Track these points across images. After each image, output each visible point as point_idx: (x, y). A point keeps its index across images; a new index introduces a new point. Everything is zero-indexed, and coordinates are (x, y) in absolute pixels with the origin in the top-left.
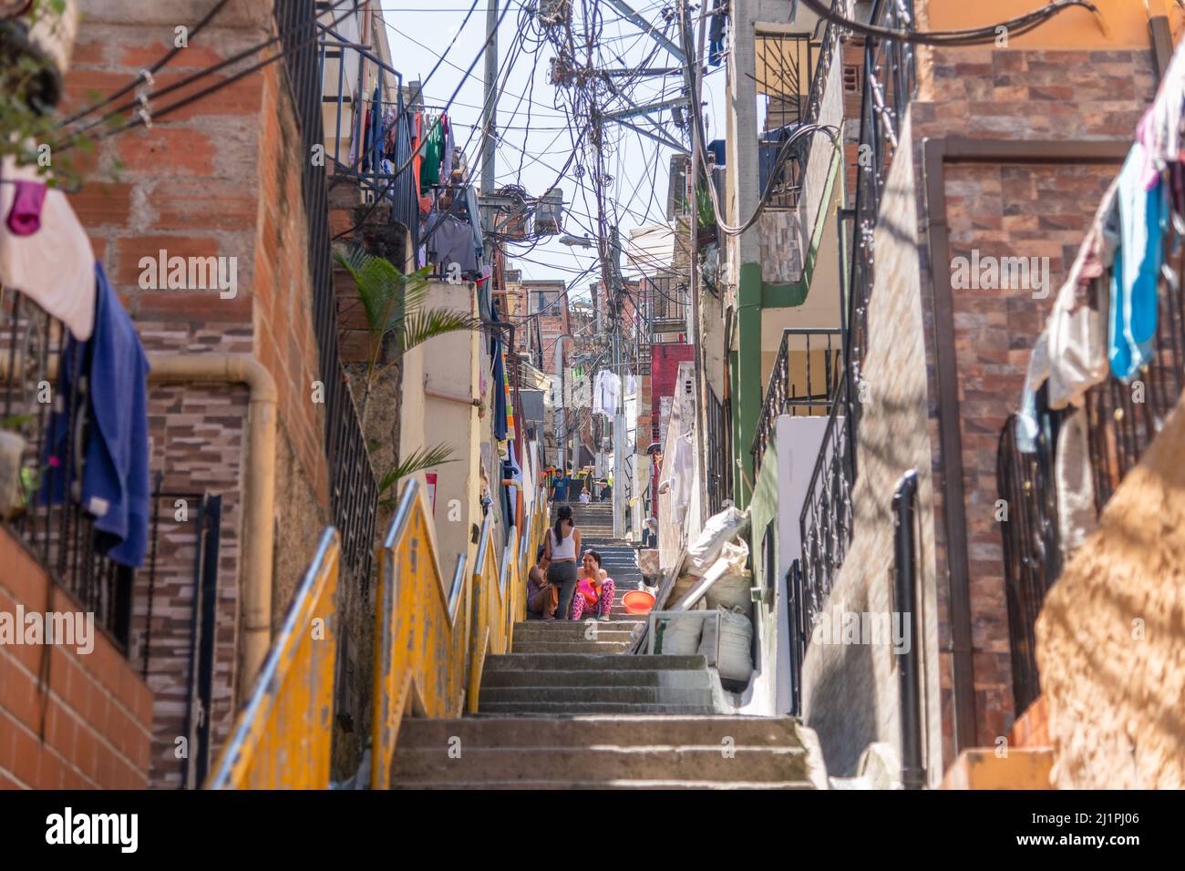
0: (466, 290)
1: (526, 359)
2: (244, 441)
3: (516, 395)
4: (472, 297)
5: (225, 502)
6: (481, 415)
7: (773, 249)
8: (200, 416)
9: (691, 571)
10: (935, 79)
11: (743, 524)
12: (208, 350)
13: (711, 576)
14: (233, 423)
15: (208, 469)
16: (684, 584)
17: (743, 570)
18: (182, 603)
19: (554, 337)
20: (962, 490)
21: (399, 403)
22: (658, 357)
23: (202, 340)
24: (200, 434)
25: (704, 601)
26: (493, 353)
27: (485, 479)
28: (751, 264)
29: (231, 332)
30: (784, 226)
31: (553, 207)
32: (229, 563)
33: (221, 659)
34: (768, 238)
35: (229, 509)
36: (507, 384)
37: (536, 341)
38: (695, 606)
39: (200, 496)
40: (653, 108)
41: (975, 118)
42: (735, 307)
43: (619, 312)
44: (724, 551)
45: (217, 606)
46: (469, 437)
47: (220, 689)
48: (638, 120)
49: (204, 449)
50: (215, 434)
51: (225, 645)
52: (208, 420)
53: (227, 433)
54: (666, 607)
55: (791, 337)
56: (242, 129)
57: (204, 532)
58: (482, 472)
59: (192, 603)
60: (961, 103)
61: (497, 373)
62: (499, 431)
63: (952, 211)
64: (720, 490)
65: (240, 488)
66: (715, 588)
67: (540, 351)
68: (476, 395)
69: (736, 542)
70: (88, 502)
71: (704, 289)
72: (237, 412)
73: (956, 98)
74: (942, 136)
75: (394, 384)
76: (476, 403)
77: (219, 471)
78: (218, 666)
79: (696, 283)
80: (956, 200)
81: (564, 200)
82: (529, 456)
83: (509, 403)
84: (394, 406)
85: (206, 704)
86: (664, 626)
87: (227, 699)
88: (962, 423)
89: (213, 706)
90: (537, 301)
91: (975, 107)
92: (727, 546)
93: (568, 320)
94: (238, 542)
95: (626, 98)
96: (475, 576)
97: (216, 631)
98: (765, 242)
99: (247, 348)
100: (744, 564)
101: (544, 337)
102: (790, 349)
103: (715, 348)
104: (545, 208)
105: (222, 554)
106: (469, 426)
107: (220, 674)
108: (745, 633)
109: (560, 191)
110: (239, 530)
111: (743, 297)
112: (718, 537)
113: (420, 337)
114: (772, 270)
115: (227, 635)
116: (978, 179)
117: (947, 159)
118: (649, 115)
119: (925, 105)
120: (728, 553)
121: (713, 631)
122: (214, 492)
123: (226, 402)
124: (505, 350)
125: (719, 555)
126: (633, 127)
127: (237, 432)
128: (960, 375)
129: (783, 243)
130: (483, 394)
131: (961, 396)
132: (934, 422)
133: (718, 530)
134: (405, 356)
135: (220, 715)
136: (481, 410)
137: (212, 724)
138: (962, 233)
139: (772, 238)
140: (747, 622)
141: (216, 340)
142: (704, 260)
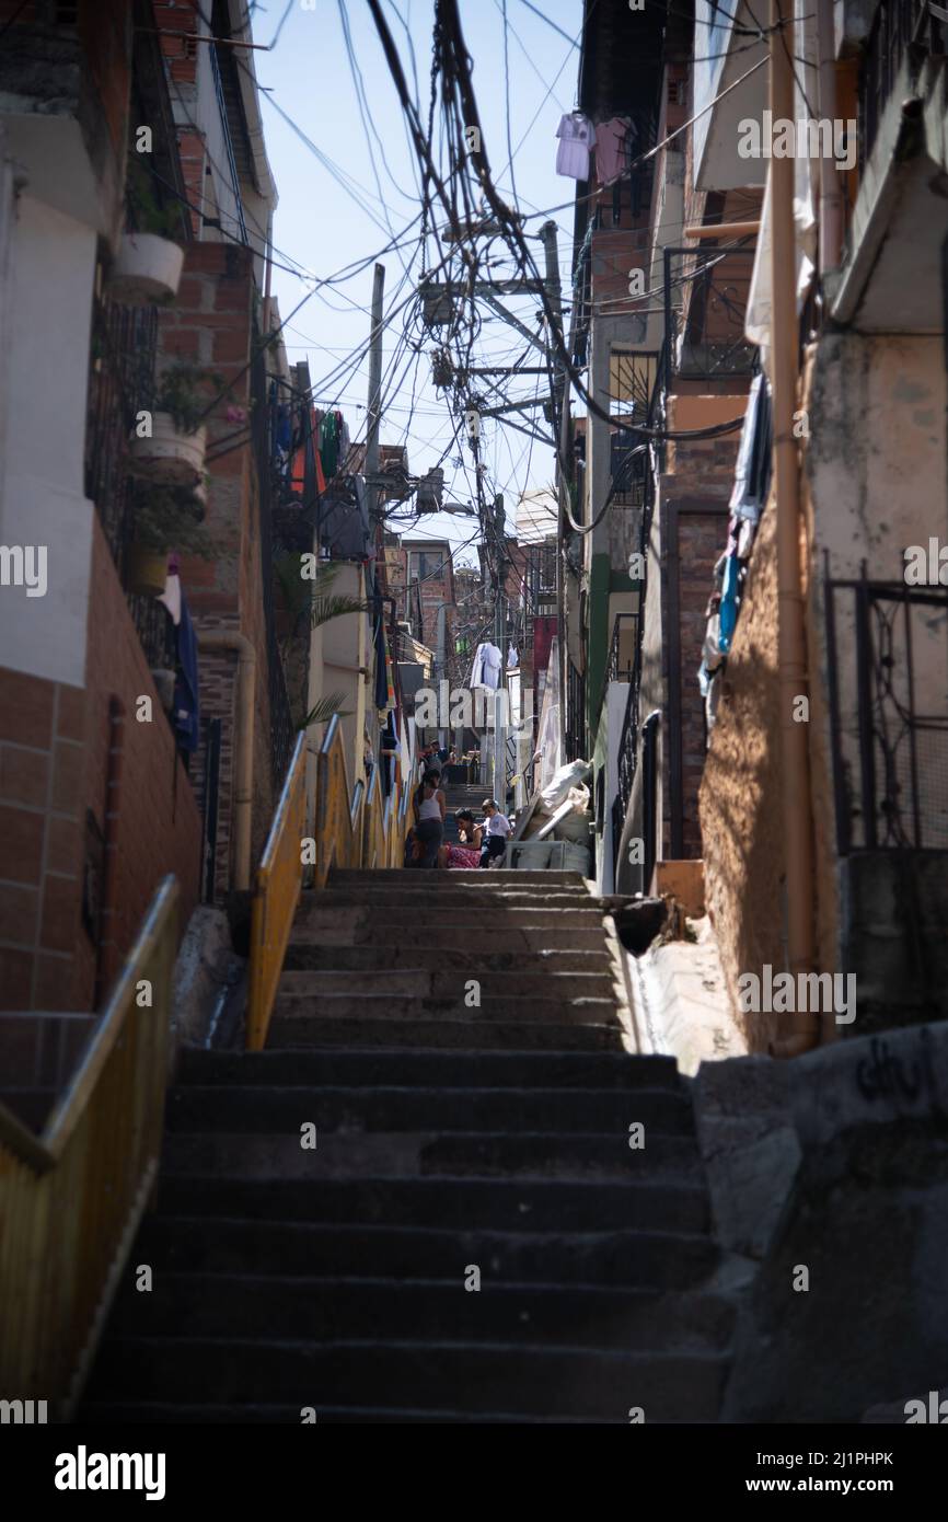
0: (354, 571)
1: (405, 629)
2: (235, 687)
3: (395, 667)
4: (360, 576)
5: (223, 723)
6: (366, 682)
7: (621, 542)
8: (207, 670)
9: (543, 811)
10: (677, 460)
11: (587, 773)
12: (211, 628)
13: (558, 815)
14: (229, 675)
15: (212, 703)
16: (536, 821)
17: (585, 810)
18: (197, 785)
19: (436, 604)
20: (681, 722)
21: (307, 668)
22: (540, 630)
23: (208, 622)
24: (208, 681)
25: (552, 835)
26: (375, 626)
27: (369, 742)
28: (603, 555)
29: (225, 618)
30: (631, 522)
31: (434, 487)
32: (227, 761)
33: (222, 819)
34: (617, 532)
35: (226, 728)
36: (388, 656)
37: (415, 609)
38: (546, 837)
39: (208, 719)
40: (526, 405)
41: (702, 486)
42: (588, 592)
43: (502, 583)
44: (570, 795)
45: (219, 787)
46: (357, 702)
47: (221, 837)
48: (513, 416)
49: (210, 690)
50: (217, 681)
51: (225, 810)
52: (212, 672)
53: (224, 681)
54: (523, 838)
55: (622, 619)
56: (230, 486)
57: (211, 742)
58: (366, 736)
59: (203, 785)
60: (693, 476)
61: (379, 645)
62: (380, 699)
63: (683, 547)
64: (575, 747)
65: (232, 715)
66: (562, 824)
67: (420, 620)
68: (362, 665)
69: (581, 788)
70: (177, 712)
71: (568, 571)
72: (230, 667)
73: (689, 473)
74: (679, 498)
75: (304, 653)
76: (363, 671)
77: (220, 704)
78: (220, 823)
79: (561, 567)
80: (686, 539)
81: (445, 479)
82: (407, 732)
83: (390, 674)
84: (303, 671)
85: (213, 846)
86: (519, 855)
87: (226, 843)
88: (683, 681)
89: (217, 847)
90: (418, 565)
91: (703, 479)
92: (573, 790)
93: (452, 584)
94: (231, 748)
95: (501, 394)
96: (366, 805)
97: (219, 801)
98: (614, 536)
99: (236, 627)
100: (586, 805)
101: (425, 604)
102: (621, 627)
103: (574, 625)
104: (427, 487)
105: (222, 755)
106: (357, 692)
107: (222, 828)
108: (584, 860)
109: (442, 471)
110: (232, 741)
111: (593, 583)
112: (565, 784)
113: (322, 619)
114: (620, 560)
115: (225, 804)
116: (701, 526)
117: (680, 513)
118: (523, 411)
119: (670, 477)
120: (574, 796)
121: (559, 858)
122: (216, 717)
123: (223, 661)
124: (386, 624)
125: (566, 798)
126: (509, 423)
127: (230, 680)
128: (683, 651)
129: (630, 536)
130: (367, 664)
131: (683, 664)
132: (666, 680)
133: (566, 778)
134: (312, 632)
135: (221, 853)
136: (366, 678)
137: (216, 858)
138: (689, 561)
139: (621, 532)
140: (586, 852)
141: (217, 622)
142: (569, 545)
